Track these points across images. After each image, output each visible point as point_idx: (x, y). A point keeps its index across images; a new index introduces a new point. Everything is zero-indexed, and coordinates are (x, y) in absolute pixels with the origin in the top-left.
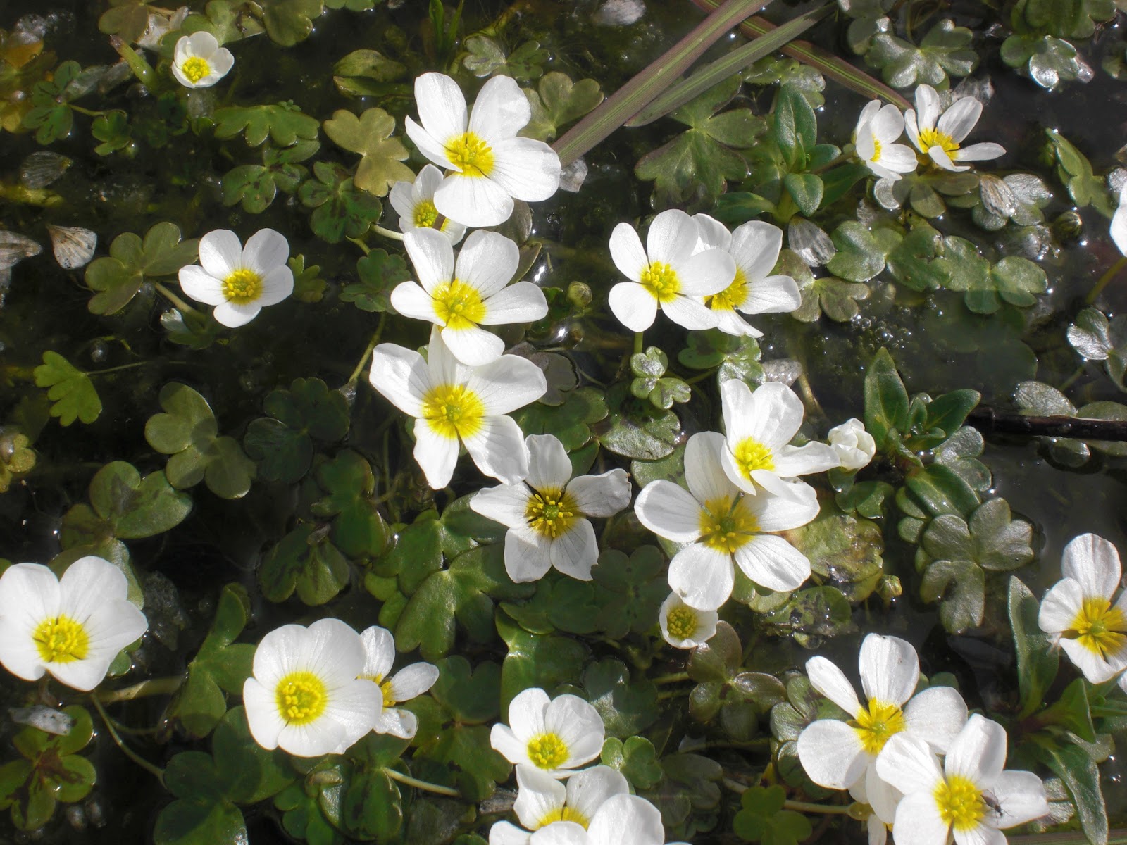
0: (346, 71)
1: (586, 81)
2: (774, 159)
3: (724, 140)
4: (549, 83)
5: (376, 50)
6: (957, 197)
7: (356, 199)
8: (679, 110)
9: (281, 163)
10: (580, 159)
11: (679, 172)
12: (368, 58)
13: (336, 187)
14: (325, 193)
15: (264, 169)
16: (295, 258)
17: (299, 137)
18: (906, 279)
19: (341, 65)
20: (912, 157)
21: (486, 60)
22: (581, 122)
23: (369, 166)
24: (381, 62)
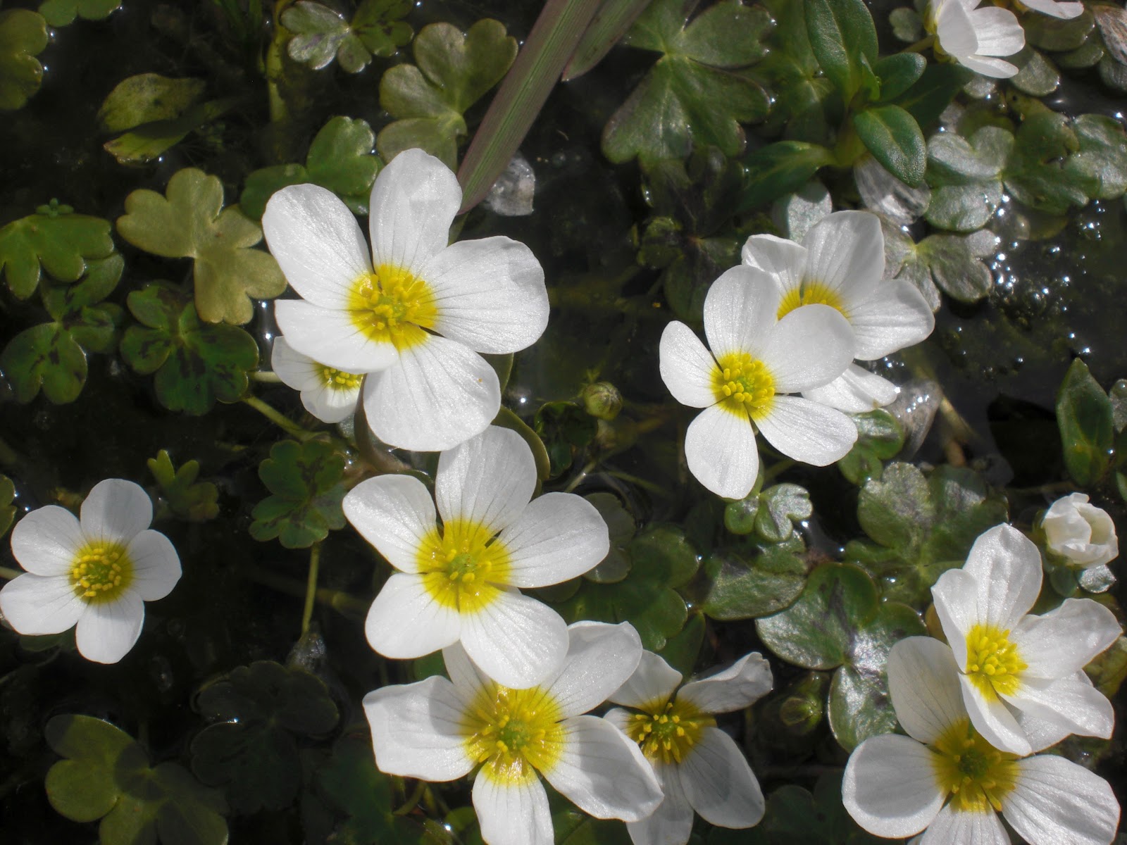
0: (116, 122)
1: (482, 23)
2: (801, 72)
3: (715, 59)
4: (427, 46)
5: (148, 71)
6: (1070, 52)
7: (212, 340)
8: (633, 29)
9: (76, 309)
10: (516, 157)
11: (667, 131)
12: (142, 89)
13: (174, 329)
14: (160, 344)
15: (56, 325)
16: (155, 457)
17: (88, 259)
18: (1037, 201)
19: (106, 114)
20: (1010, 23)
21: (321, 36)
22: (498, 96)
23: (211, 276)
24: (162, 89)
